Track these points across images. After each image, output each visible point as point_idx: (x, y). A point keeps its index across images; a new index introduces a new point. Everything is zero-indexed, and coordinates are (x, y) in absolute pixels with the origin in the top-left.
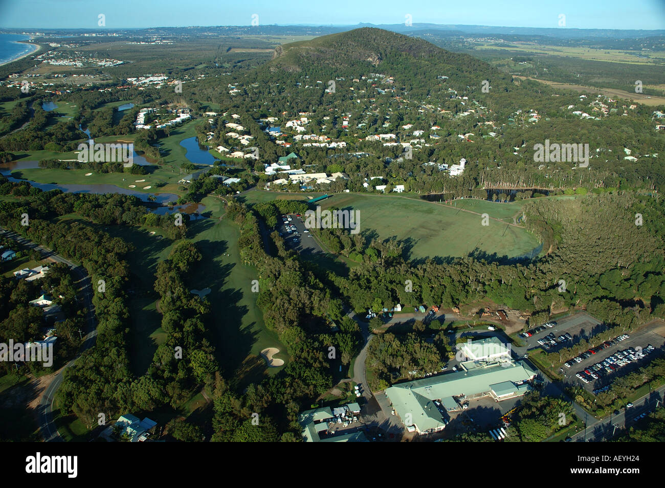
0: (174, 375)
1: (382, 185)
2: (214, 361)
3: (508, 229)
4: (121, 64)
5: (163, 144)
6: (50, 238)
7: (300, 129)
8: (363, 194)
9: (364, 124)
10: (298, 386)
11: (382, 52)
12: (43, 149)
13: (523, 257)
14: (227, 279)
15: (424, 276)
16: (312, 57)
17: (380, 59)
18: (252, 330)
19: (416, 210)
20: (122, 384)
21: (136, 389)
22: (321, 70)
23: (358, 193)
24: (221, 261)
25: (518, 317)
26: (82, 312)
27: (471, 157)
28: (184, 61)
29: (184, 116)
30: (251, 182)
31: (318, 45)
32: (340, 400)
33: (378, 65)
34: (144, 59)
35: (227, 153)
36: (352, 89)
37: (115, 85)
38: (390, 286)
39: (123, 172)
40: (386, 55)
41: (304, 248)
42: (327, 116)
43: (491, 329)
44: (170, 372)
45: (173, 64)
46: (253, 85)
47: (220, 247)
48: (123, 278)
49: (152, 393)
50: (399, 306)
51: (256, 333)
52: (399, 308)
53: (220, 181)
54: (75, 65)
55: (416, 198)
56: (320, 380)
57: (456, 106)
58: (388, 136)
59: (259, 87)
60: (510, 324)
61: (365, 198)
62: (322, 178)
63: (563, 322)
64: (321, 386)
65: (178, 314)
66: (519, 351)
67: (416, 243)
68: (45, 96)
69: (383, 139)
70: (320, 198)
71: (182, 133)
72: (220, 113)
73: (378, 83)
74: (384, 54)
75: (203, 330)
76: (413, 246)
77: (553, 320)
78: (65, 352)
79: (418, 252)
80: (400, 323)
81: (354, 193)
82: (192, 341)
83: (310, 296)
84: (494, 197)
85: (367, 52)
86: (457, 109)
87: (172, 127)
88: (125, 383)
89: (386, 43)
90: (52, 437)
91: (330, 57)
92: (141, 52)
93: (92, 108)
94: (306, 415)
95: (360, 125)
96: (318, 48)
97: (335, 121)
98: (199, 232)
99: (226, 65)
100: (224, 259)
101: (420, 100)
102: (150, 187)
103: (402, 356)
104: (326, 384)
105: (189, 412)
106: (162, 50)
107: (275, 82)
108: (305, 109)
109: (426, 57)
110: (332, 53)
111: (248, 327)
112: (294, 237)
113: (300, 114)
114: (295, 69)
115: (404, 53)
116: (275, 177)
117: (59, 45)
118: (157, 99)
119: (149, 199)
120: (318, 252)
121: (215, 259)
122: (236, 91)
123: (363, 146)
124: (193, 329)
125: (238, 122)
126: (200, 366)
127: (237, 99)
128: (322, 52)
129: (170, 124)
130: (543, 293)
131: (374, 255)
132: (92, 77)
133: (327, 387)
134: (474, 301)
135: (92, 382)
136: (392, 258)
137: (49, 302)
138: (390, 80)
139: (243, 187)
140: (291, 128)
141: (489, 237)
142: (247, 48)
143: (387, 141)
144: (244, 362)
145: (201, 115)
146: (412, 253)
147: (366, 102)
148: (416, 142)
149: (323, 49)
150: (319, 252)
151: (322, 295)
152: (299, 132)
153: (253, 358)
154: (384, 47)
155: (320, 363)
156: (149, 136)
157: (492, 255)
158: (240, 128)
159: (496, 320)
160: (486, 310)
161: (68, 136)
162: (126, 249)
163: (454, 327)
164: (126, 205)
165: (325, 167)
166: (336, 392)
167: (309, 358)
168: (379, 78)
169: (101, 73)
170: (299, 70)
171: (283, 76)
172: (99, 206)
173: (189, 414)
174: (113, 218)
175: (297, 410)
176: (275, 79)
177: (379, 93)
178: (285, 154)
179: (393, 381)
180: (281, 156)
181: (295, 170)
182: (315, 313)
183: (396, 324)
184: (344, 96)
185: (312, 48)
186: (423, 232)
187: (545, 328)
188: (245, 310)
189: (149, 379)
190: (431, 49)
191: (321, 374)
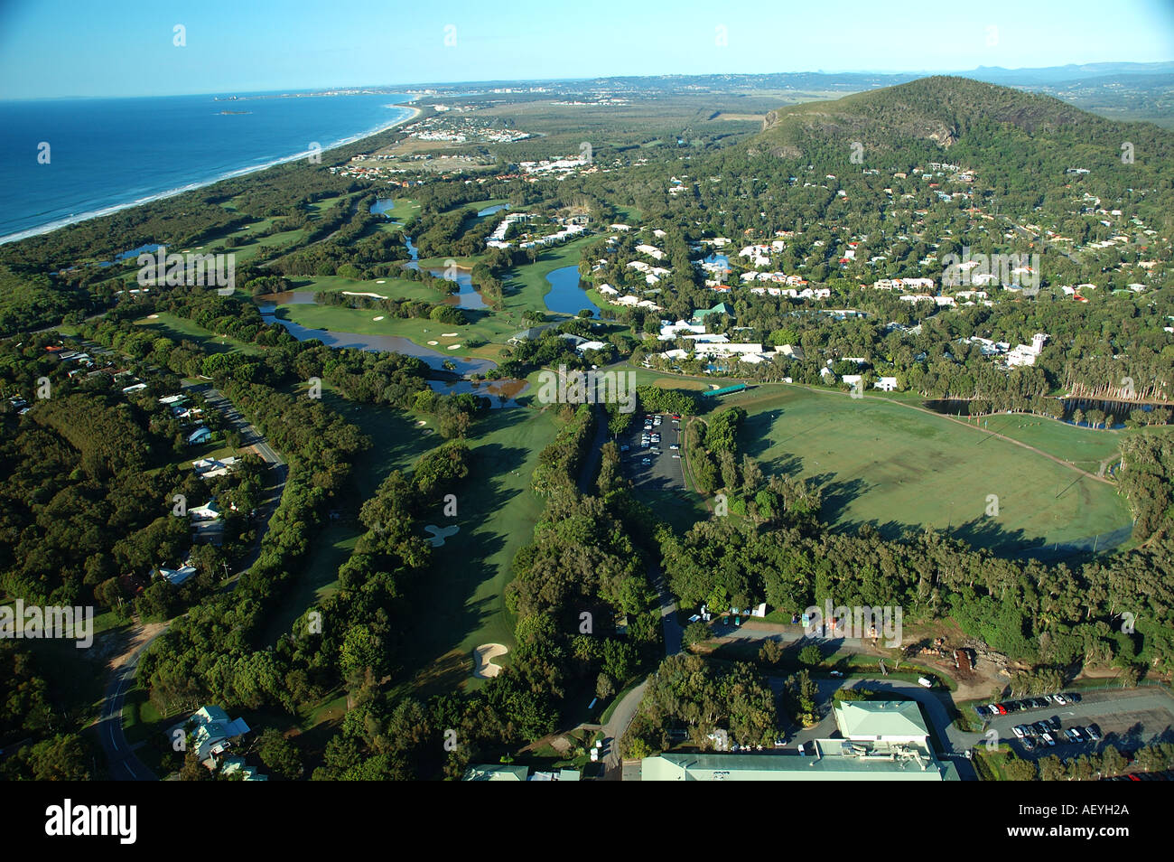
0: (309, 659)
1: (856, 373)
2: (378, 649)
3: (1078, 484)
4: (526, 138)
5: (519, 275)
6: (262, 415)
7: (763, 261)
8: (815, 388)
9: (882, 258)
10: (486, 719)
11: (961, 121)
12: (335, 274)
13: (1080, 546)
14: (494, 515)
15: (824, 557)
16: (825, 132)
17: (955, 136)
18: (483, 609)
19: (901, 428)
20: (224, 657)
21: (240, 669)
22: (838, 154)
23: (807, 387)
24: (501, 483)
25: (998, 670)
26: (246, 537)
27: (1060, 332)
28: (628, 134)
29: (573, 229)
30: (623, 350)
31: (838, 110)
32: (560, 759)
33: (949, 148)
34: (564, 131)
35: (614, 297)
36: (889, 191)
37: (494, 173)
38: (750, 569)
39: (429, 318)
40: (968, 128)
41: (655, 476)
42: (821, 239)
43: (924, 682)
44: (303, 653)
45: (607, 140)
46: (712, 179)
47: (513, 458)
48: (326, 491)
49: (262, 681)
50: (762, 607)
51: (487, 614)
52: (760, 611)
53: (571, 345)
54: (455, 140)
55: (915, 404)
56: (531, 717)
57: (1088, 229)
58: (917, 283)
59: (721, 182)
60: (972, 679)
61: (816, 396)
62: (752, 353)
63: (1098, 699)
64: (530, 727)
65: (366, 562)
66: (962, 740)
67: (866, 492)
68: (382, 190)
69: (907, 287)
70: (730, 389)
71: (559, 257)
72: (636, 227)
73: (943, 183)
74: (963, 127)
75: (394, 594)
76: (857, 496)
77: (1075, 690)
78: (188, 593)
79: (861, 511)
80: (749, 639)
81: (800, 385)
82: (362, 609)
83: (595, 565)
84: (1078, 415)
85: (930, 123)
86: (1088, 234)
87: (546, 247)
88: (231, 657)
89: (971, 106)
90: (111, 716)
91: (858, 131)
92: (568, 118)
93: (441, 211)
94: (479, 772)
95: (874, 259)
96: (837, 114)
97: (831, 250)
98: (494, 429)
99: (697, 143)
100: (508, 480)
101: (1016, 215)
102: (458, 346)
103: (700, 704)
104: (542, 725)
105: (312, 723)
106: (602, 115)
107: (752, 174)
108: (789, 226)
109: (1053, 132)
110: (863, 124)
111: (480, 603)
112: (647, 456)
113: (777, 233)
114: (791, 152)
115: (1005, 124)
116: (670, 345)
117: (447, 109)
118: (549, 197)
119: (444, 366)
120: (674, 487)
121: (494, 479)
122: (682, 188)
123: (858, 299)
124: (374, 590)
125: (658, 244)
126: (352, 654)
127: (677, 202)
128: (844, 122)
129: (542, 241)
130: (1062, 629)
131: (768, 504)
132: (469, 159)
133: (541, 731)
134: (919, 622)
135: (191, 644)
136: (796, 513)
137: (215, 514)
138: (966, 176)
139: (604, 358)
140: (746, 258)
141: (1026, 495)
142: (749, 113)
143: (914, 291)
144: (439, 660)
145: (603, 229)
146: (848, 509)
147: (906, 215)
148: (967, 297)
149: (845, 117)
150: (673, 489)
151: (618, 566)
152: (756, 267)
153: (458, 655)
154: (967, 113)
155: (548, 685)
156: (500, 261)
157: (1011, 533)
158: (658, 255)
159: (946, 667)
160: (936, 643)
161: (378, 254)
162: (356, 445)
163: (851, 665)
164: (396, 373)
165: (767, 333)
166: (561, 743)
167: (529, 673)
168: (947, 172)
169: (486, 153)
170: (798, 154)
171: (768, 163)
172: (360, 371)
173: (310, 727)
174: (372, 393)
175: (465, 759)
176: (752, 169)
177: (937, 200)
178: (708, 305)
179: (665, 745)
180: (699, 308)
181: (714, 335)
182: (603, 595)
183: (740, 640)
184: (868, 204)
185: (826, 115)
186: (892, 470)
187: (1046, 704)
188: (491, 572)
189: (267, 658)
190: (1066, 115)
191: (538, 706)
